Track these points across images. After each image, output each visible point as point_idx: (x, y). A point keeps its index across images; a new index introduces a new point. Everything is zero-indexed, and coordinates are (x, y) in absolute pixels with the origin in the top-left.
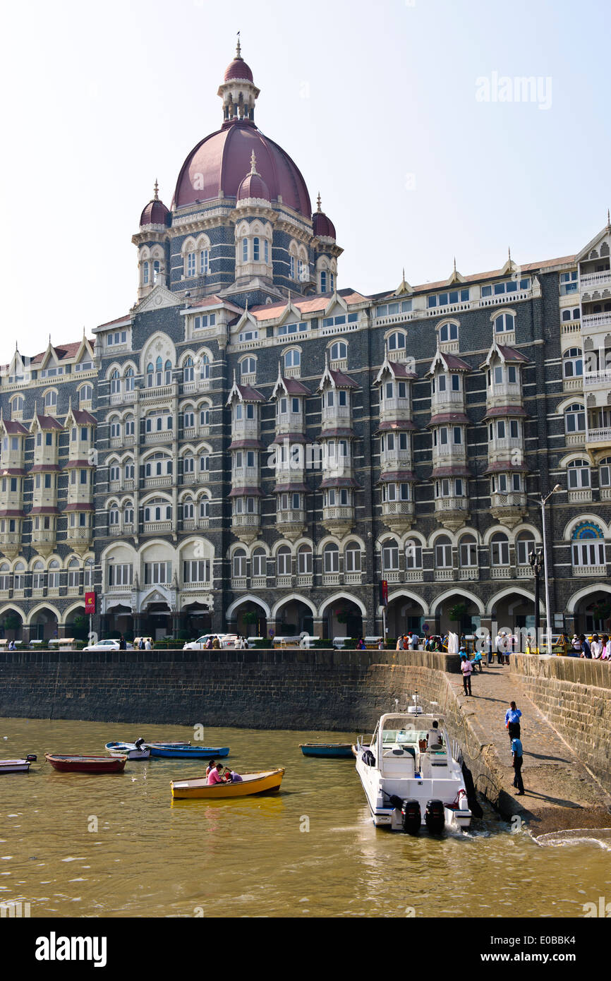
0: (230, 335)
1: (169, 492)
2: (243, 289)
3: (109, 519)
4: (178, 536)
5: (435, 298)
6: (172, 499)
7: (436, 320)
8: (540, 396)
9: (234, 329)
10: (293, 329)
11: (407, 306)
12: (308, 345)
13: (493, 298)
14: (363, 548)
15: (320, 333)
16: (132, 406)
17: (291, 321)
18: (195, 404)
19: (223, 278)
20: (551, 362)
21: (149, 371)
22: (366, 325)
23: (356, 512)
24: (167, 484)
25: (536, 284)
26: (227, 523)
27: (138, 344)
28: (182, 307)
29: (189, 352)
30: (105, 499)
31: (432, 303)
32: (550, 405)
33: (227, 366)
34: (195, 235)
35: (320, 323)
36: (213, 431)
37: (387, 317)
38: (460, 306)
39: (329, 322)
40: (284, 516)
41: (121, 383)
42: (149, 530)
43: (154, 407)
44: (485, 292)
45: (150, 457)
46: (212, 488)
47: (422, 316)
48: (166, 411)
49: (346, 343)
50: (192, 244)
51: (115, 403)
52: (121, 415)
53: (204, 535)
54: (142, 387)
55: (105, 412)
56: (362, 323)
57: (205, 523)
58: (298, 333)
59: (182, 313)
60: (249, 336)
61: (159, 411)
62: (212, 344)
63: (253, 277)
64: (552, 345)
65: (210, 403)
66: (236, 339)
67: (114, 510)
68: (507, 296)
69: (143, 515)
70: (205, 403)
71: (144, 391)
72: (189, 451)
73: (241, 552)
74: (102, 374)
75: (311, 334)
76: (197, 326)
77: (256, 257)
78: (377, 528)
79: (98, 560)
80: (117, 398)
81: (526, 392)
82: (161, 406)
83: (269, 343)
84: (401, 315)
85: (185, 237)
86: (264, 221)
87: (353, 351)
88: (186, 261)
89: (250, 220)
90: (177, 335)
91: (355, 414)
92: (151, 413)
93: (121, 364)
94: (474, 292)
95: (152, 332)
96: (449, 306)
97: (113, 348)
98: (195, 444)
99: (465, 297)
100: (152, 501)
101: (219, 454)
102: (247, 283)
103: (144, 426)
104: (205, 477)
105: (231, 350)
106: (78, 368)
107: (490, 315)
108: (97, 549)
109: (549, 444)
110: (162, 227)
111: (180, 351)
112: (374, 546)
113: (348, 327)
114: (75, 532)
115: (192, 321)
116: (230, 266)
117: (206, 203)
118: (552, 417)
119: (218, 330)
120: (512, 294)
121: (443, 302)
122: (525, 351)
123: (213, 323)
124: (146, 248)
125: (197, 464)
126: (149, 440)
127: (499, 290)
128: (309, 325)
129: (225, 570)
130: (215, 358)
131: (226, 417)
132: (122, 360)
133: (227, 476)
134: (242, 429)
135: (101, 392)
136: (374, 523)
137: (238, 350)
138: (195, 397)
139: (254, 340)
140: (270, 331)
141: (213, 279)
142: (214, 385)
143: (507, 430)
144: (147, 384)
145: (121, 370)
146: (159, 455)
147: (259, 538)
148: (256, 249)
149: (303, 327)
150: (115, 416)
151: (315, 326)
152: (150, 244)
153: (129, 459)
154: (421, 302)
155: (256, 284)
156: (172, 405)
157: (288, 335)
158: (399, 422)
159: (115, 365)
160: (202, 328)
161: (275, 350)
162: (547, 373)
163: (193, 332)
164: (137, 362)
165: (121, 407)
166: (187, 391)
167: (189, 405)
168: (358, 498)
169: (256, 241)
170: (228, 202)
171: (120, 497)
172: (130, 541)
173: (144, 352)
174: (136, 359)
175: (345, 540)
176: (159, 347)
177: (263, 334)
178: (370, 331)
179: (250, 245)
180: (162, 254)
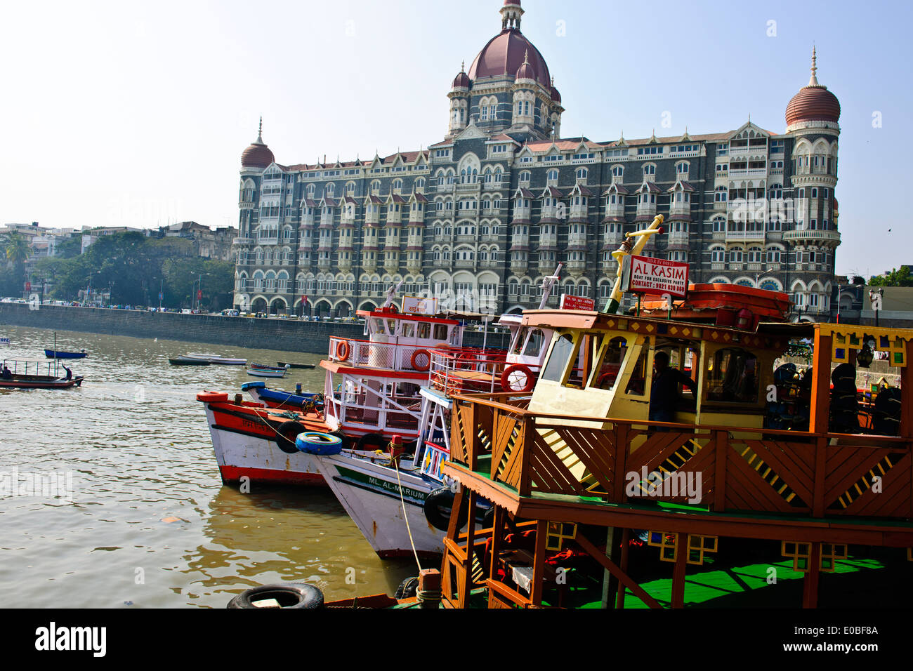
0: (515, 158)
1: (473, 244)
2: (518, 131)
3: (434, 256)
4: (477, 269)
5: (642, 150)
6: (475, 249)
7: (643, 162)
8: (701, 211)
9: (518, 155)
10: (554, 158)
11: (625, 152)
12: (563, 169)
13: (677, 154)
14: (589, 284)
15: (572, 162)
16: (452, 194)
17: (553, 154)
18: (491, 196)
19: (504, 123)
20: (708, 192)
21: (463, 174)
22: (600, 161)
23: (587, 264)
24: (471, 239)
25: (704, 149)
26: (508, 265)
27: (456, 158)
28: (486, 139)
29: (489, 166)
30: (431, 245)
31: (640, 152)
32: (706, 216)
33: (513, 176)
34: (488, 96)
35: (571, 157)
36: (502, 212)
37: (613, 158)
38: (657, 156)
39: (576, 157)
40: (545, 264)
41: (444, 180)
42: (458, 264)
43: (465, 195)
44: (673, 150)
45: (462, 224)
46: (500, 245)
47: (634, 159)
48: (473, 198)
49: (587, 170)
50: (486, 101)
51: (439, 191)
52: (444, 198)
53: (493, 270)
54: (458, 183)
55: (433, 196)
56: (597, 159)
57: (494, 263)
58: (557, 161)
59: (486, 143)
60: (526, 160)
61: (468, 198)
62: (504, 163)
63: (524, 124)
64: (709, 183)
65: (501, 196)
66: (518, 161)
67: (437, 252)
68: (685, 153)
69: (456, 256)
70: (497, 196)
71: (459, 186)
72: (486, 222)
73: (514, 281)
74: (432, 173)
75: (565, 162)
76: (495, 151)
77: (526, 113)
78: (599, 274)
79: (425, 279)
80: (443, 187)
81: (692, 207)
82: (469, 195)
83: (539, 165)
84: (621, 157)
85: (482, 96)
86: (532, 92)
87: (590, 175)
88: (482, 110)
89: (524, 91)
90: (481, 154)
91: (590, 210)
92: (463, 198)
93: (445, 168)
94: (666, 149)
95: (466, 152)
96: (650, 155)
97: (441, 159)
98: (490, 218)
99: (661, 151)
100: (461, 249)
101: (505, 226)
102: (520, 128)
103: (459, 206)
104: (495, 238)
105: (515, 167)
106: (416, 168)
107: (674, 163)
108: (425, 273)
109: (703, 236)
110: (466, 89)
111: (483, 164)
112: (596, 284)
113: (588, 161)
114: (412, 262)
115: (492, 148)
116: (509, 116)
117: (496, 77)
118: (706, 222)
119: (508, 154)
120: (688, 153)
121: (647, 152)
122: (693, 185)
123: (504, 150)
124: (457, 100)
125: (490, 230)
126: (460, 214)
127: (681, 149)
128: (564, 158)
129: (505, 291)
130: (505, 171)
131: (511, 205)
132: (445, 166)
133: (509, 239)
134: (520, 213)
135: (431, 184)
136: (597, 271)
137: (519, 167)
138: (492, 192)
139: (529, 162)
140: (540, 158)
141: (498, 123)
142: (504, 186)
143: (681, 227)
144: (461, 181)
145: (445, 172)
146: (467, 223)
147: (526, 274)
148: (527, 108)
149: (560, 158)
150: (440, 199)
151: (568, 158)
152: (460, 99)
153: (448, 223)
154: (634, 151)
155: (526, 129)
156: (477, 196)
157: (550, 162)
158: (618, 218)
159: (441, 169)
160: (497, 153)
161: (543, 170)
162: (705, 198)
163: (491, 155)
164: (455, 168)
165: (444, 194)
166: (486, 188)
167: (487, 196)
168: (588, 257)
169: (527, 103)
170: (509, 78)
171: (441, 245)
172: (447, 270)
173: (460, 163)
174: (455, 167)
175: (579, 280)
176: (470, 161)
177: (535, 160)
178: (602, 164)
179: (523, 105)
180: (465, 105)
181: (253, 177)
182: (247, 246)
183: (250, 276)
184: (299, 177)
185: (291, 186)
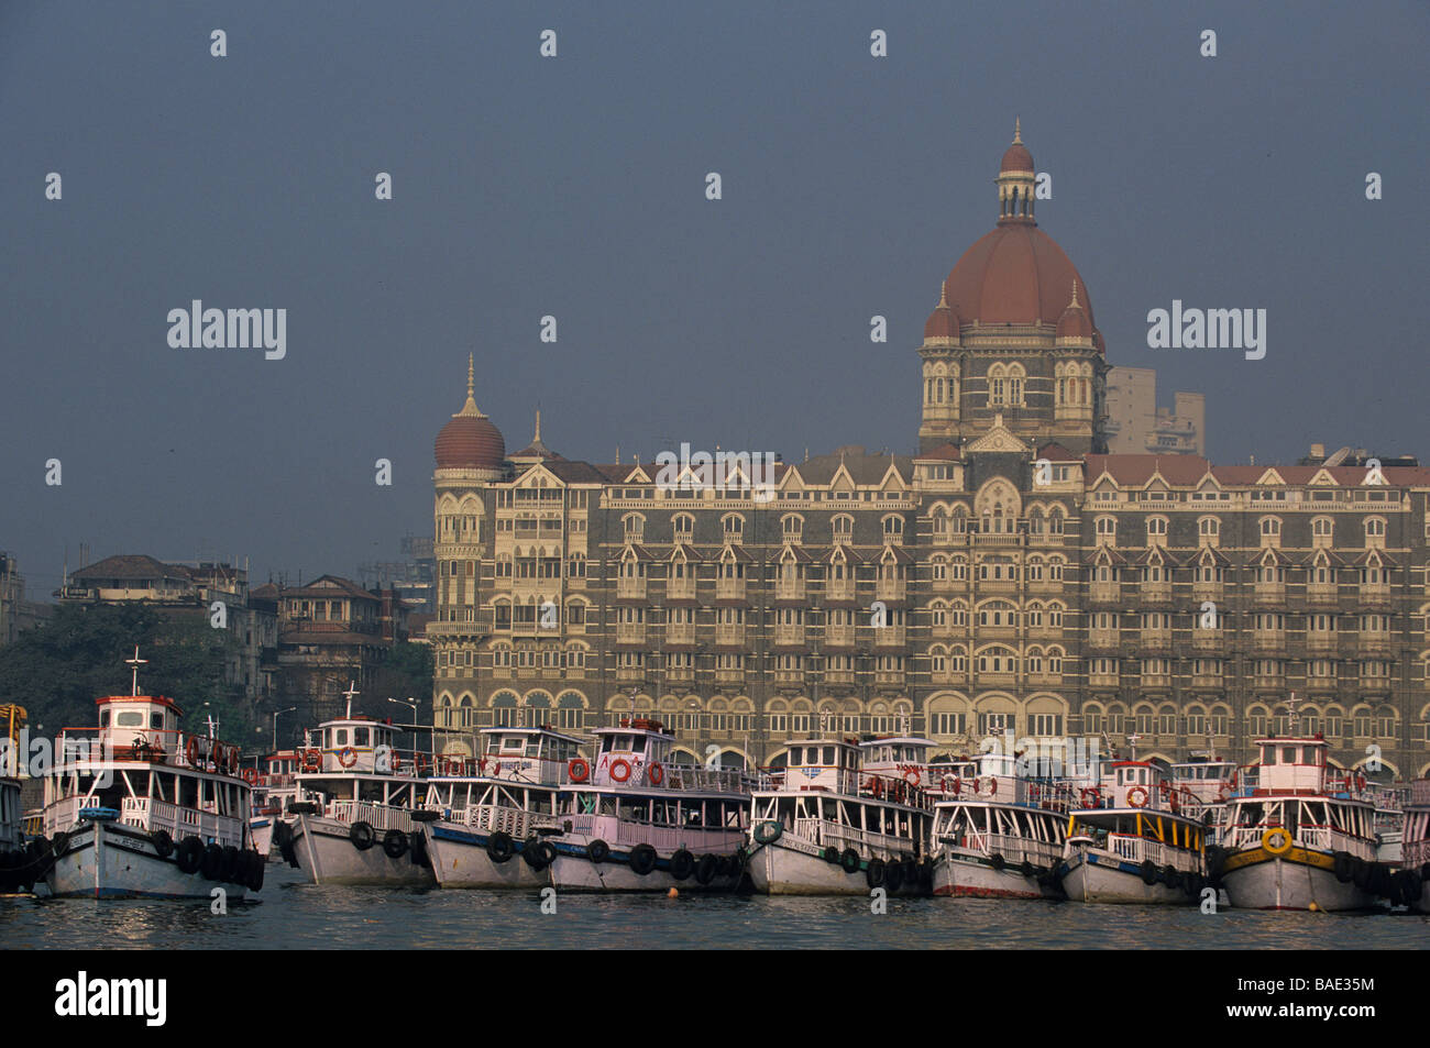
0: (1086, 493)
1: (1014, 644)
2: (1072, 433)
3: (932, 665)
4: (1024, 689)
5: (1309, 494)
6: (1019, 652)
7: (1311, 515)
8: (1406, 597)
9: (1091, 487)
10: (1158, 498)
12: (1176, 517)
13: (1366, 506)
14: (1231, 714)
15: (1190, 506)
16: (965, 550)
17: (1158, 490)
18: (1045, 558)
19: (1040, 415)
20: (1416, 570)
21: (986, 514)
22: (1240, 507)
23: (1228, 681)
24: (1011, 634)
25: (1407, 499)
26: (1082, 681)
27: (971, 485)
28: (1031, 456)
29: (1038, 504)
30: (926, 644)
32: (1414, 606)
33: (1084, 525)
34: (1006, 361)
35: (1191, 497)
36: (1066, 588)
37: (1263, 505)
38: (1334, 507)
39: (1198, 498)
41: (947, 523)
42: (985, 680)
43: (991, 554)
44: (1359, 499)
45: (988, 606)
46: (1065, 645)
47: (1297, 509)
48: (1009, 560)
49: (1219, 522)
50: (1000, 370)
51: (937, 543)
52: (948, 557)
53: (1056, 691)
54: (977, 531)
55: (924, 553)
56: (1235, 505)
57: (1056, 679)
58: (1165, 503)
59: (1030, 461)
60: (1107, 497)
61: (997, 558)
62: (1067, 500)
64: (1417, 554)
65: (1063, 559)
66: (1091, 497)
67: (939, 658)
68: (1379, 504)
69: (981, 665)
70: (1057, 559)
71: (978, 536)
72: (1037, 605)
73: (1095, 709)
74: (923, 510)
75: (1178, 506)
79: (918, 707)
80: (943, 538)
81: (1394, 591)
82: (1002, 554)
83: (1130, 508)
84: (1274, 503)
85: (992, 360)
86: (1085, 361)
87: (1225, 530)
88: (992, 387)
89: (1079, 361)
90: (1022, 483)
91: (1227, 590)
92: (990, 560)
93: (949, 504)
95: (991, 475)
97: (937, 484)
98: (1045, 598)
99: (1340, 500)
100: (989, 652)
101: (1074, 612)
102: (1078, 428)
104: (1056, 633)
105: (1086, 508)
106: (881, 497)
107: (1362, 520)
108: (917, 696)
109: (1411, 638)
110: (957, 341)
111: (1026, 500)
112: (1243, 712)
113: (1219, 506)
116: (1049, 403)
117: (1019, 328)
118: (1415, 616)
119: (1072, 485)
120: (1384, 504)
121: (1318, 500)
122: (1394, 557)
125: (1046, 619)
126: (984, 587)
128: (1178, 498)
129: (1079, 727)
130: (1071, 514)
131: (1085, 576)
132: (949, 498)
133: (1083, 635)
134: (1104, 591)
135: (917, 529)
137: (1093, 509)
138: (1045, 551)
139: (1111, 501)
140: (1131, 496)
141: (1028, 414)
142: (1068, 541)
143: (1379, 624)
144: (981, 528)
145: (949, 510)
146: (997, 605)
147: (1118, 697)
148: (1084, 391)
150: (939, 559)
153: (959, 605)
155: (1088, 431)
156: (1016, 557)
158: (1277, 604)
159: (941, 503)
160: (1052, 480)
161: (1138, 516)
162: (1412, 578)
163: (1041, 484)
164: (970, 504)
165: (948, 549)
166: (1035, 544)
167: (1037, 558)
168: (1229, 669)
169: (1083, 382)
170: (1044, 331)
171: (948, 645)
172: (964, 690)
173: (978, 494)
174: (969, 500)
175: (1212, 706)
176: (998, 492)
177: (1125, 498)
178: (1244, 514)
179: (1078, 386)
180: (957, 374)
181: (479, 491)
182: (474, 638)
183: (483, 702)
184: (603, 496)
185: (581, 514)
